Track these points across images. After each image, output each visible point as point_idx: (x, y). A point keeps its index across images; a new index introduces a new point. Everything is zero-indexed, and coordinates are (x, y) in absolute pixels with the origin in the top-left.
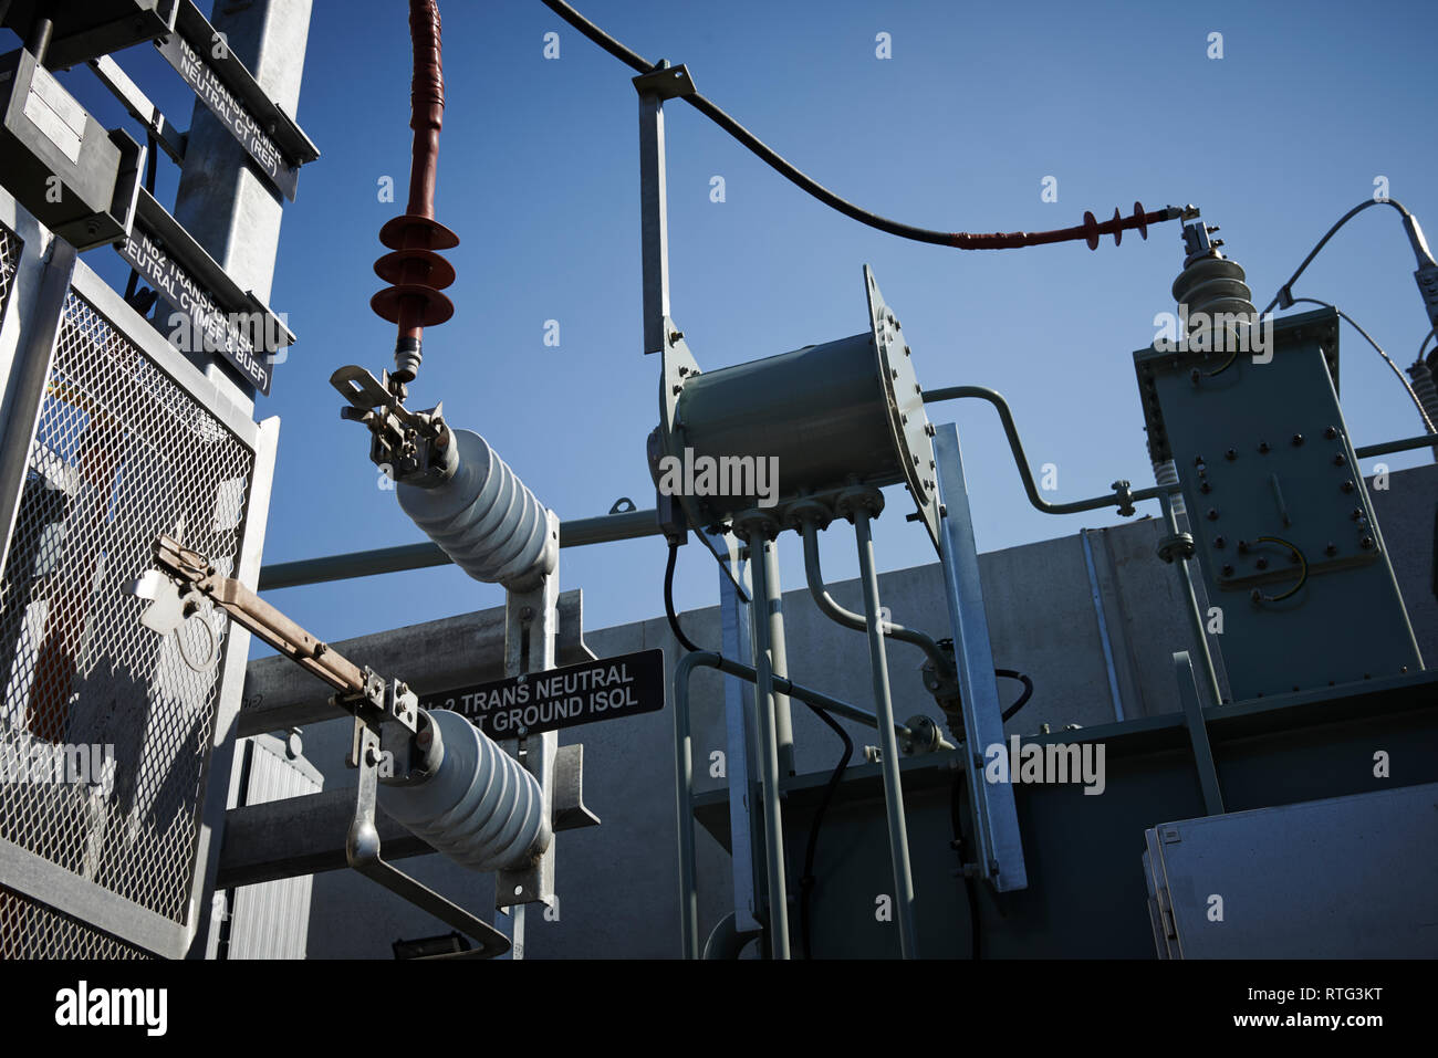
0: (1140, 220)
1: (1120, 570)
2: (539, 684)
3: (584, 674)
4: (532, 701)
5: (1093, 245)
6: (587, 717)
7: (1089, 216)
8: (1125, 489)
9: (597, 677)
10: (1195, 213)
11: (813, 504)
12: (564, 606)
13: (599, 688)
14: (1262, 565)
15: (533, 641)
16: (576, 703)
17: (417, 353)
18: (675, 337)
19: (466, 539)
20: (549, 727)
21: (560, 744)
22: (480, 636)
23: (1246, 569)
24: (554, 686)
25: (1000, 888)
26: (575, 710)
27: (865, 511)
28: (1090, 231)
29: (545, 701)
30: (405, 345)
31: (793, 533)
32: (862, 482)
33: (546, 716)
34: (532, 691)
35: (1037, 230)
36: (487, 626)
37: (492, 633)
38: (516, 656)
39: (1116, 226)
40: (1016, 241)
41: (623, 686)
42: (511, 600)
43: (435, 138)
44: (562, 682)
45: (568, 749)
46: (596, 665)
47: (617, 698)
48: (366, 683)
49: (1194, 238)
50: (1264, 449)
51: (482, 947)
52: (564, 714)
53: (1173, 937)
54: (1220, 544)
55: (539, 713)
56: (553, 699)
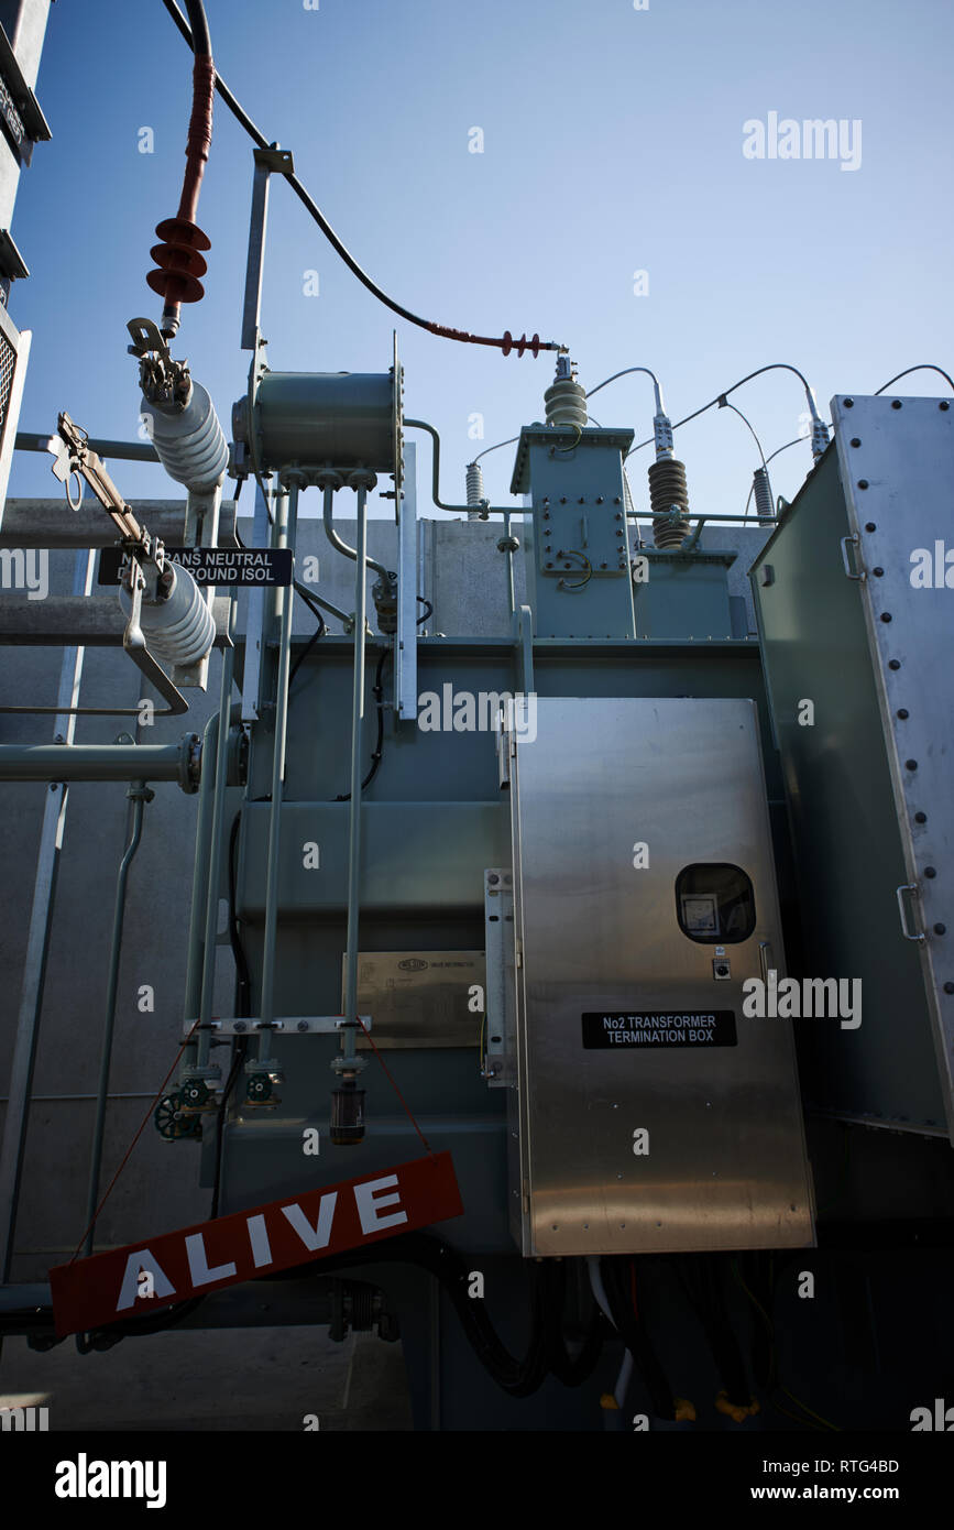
0: (536, 346)
1: (438, 546)
2: (208, 555)
3: (239, 555)
4: (203, 565)
5: (506, 353)
6: (239, 582)
7: (508, 334)
8: (487, 504)
9: (248, 558)
10: (566, 350)
11: (333, 473)
12: (225, 509)
13: (248, 566)
14: (568, 566)
15: (204, 528)
16: (232, 572)
17: (178, 320)
18: (263, 343)
19: (182, 453)
20: (212, 583)
21: (216, 595)
22: (163, 516)
23: (559, 566)
24: (218, 559)
25: (401, 717)
26: (232, 576)
27: (364, 485)
28: (506, 344)
29: (212, 567)
30: (169, 312)
31: (316, 488)
32: (365, 467)
33: (212, 576)
34: (203, 558)
35: (478, 335)
36: (170, 511)
37: (173, 516)
38: (193, 534)
39: (521, 345)
40: (464, 337)
41: (265, 568)
42: (190, 497)
43: (203, 165)
44: (225, 557)
45: (221, 599)
46: (249, 551)
47: (260, 574)
48: (142, 536)
49: (562, 364)
50: (581, 501)
51: (170, 708)
52: (224, 578)
53: (514, 757)
54: (549, 549)
55: (206, 574)
56: (218, 567)
